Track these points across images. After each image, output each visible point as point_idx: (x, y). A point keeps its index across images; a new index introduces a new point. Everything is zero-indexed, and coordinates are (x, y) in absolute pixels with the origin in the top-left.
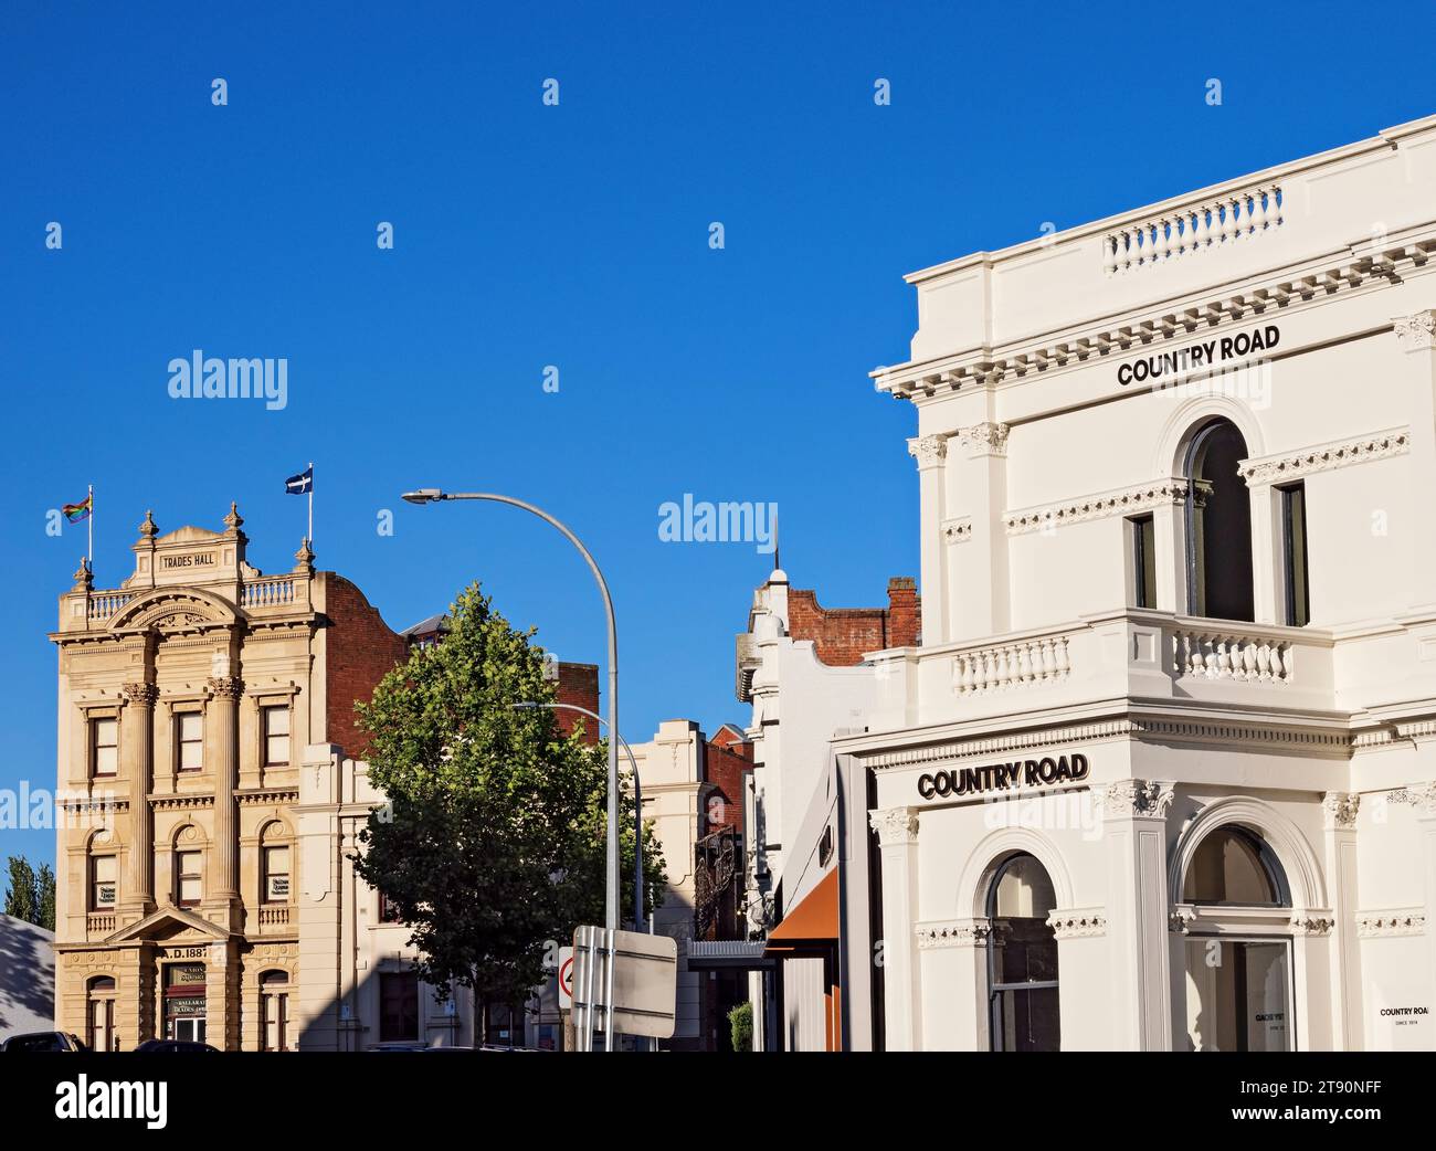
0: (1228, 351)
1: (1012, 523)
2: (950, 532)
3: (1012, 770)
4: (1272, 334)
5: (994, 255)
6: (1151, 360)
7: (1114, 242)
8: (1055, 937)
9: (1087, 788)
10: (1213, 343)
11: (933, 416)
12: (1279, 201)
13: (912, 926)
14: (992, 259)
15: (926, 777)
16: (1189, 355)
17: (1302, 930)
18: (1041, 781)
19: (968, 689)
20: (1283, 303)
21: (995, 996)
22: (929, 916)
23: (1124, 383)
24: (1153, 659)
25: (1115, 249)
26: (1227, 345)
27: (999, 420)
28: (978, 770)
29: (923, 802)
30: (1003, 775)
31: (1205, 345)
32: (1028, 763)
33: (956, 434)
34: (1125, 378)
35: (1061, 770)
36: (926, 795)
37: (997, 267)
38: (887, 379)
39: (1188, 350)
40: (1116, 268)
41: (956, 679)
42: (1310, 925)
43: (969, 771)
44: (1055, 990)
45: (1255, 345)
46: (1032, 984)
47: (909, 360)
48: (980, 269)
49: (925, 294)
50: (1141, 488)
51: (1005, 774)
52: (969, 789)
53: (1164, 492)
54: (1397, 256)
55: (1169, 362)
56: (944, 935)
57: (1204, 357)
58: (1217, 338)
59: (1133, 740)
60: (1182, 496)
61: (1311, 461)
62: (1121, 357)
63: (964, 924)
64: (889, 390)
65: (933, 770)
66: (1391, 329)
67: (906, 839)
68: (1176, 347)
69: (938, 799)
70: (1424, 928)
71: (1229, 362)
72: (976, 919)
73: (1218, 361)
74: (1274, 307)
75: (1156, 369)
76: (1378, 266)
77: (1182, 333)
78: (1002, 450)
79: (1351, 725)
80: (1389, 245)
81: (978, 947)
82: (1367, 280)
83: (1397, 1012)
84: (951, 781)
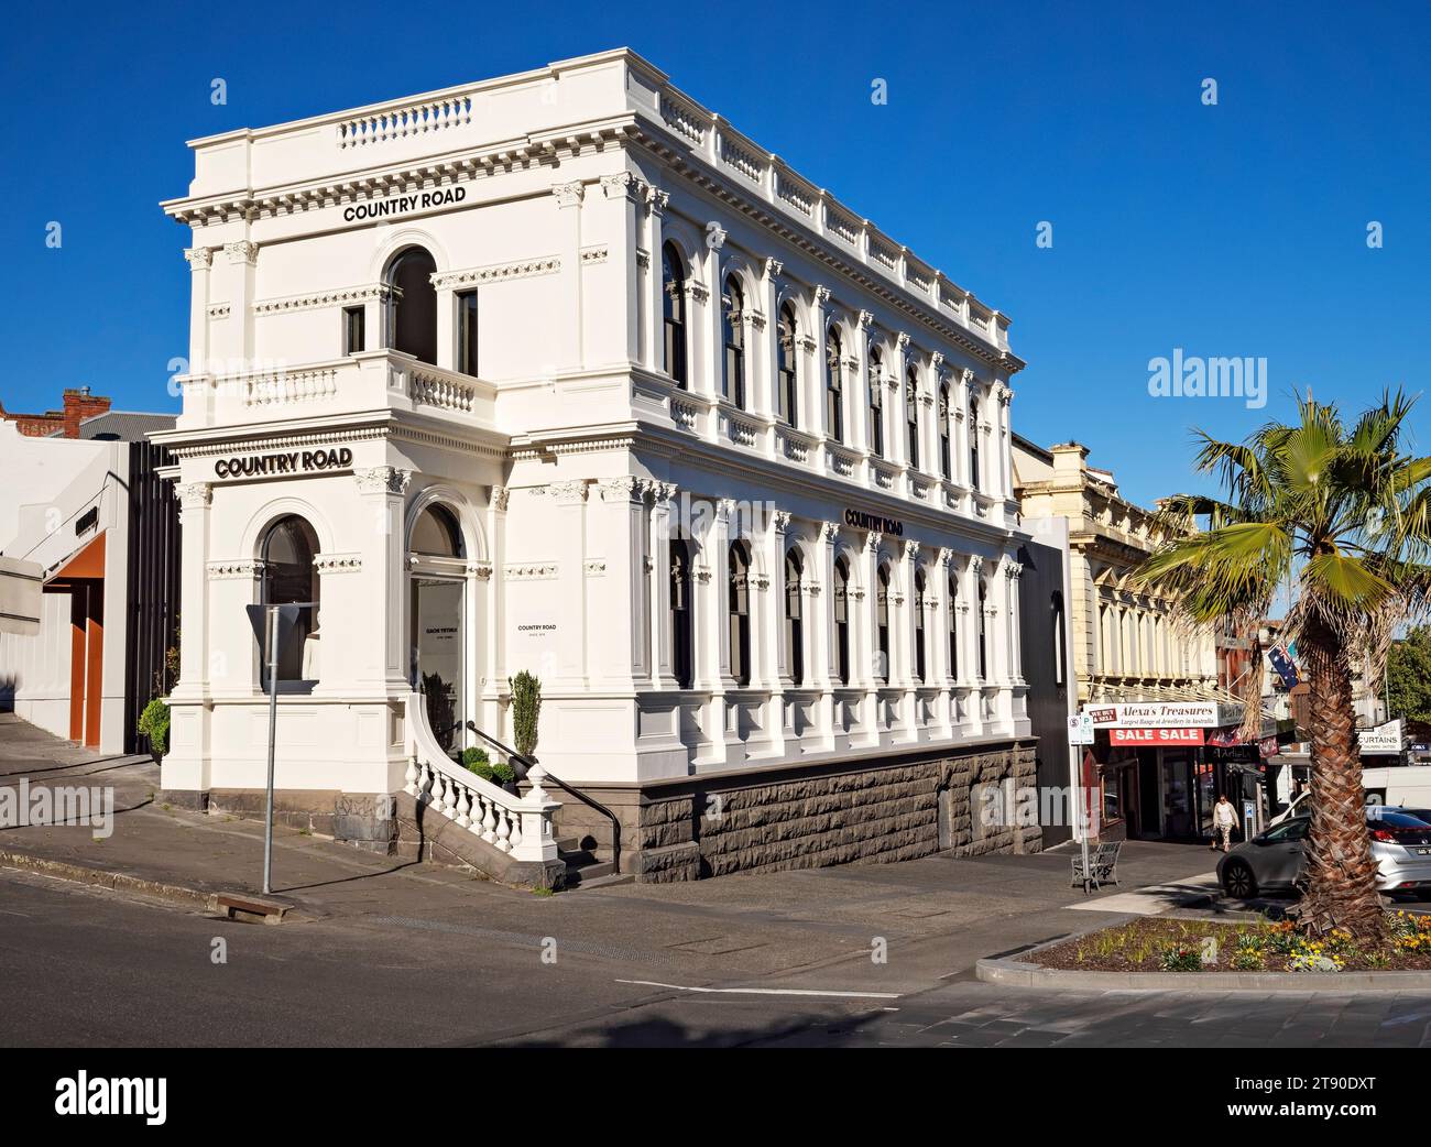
0: (427, 202)
1: (259, 309)
2: (213, 312)
3: (293, 459)
4: (460, 193)
5: (255, 132)
6: (370, 206)
7: (344, 129)
8: (319, 572)
9: (351, 473)
10: (416, 197)
11: (202, 236)
12: (468, 107)
13: (205, 563)
14: (254, 134)
15: (222, 462)
16: (398, 204)
17: (475, 574)
18: (313, 465)
20: (472, 175)
22: (218, 557)
23: (349, 220)
25: (344, 133)
26: (426, 198)
27: (254, 240)
28: (264, 458)
29: (218, 479)
30: (282, 461)
31: (410, 198)
32: (304, 454)
33: (221, 248)
34: (349, 217)
35: (331, 459)
36: (222, 474)
37: (256, 142)
38: (175, 208)
39: (397, 201)
40: (344, 146)
42: (479, 572)
43: (256, 458)
44: (315, 610)
45: (447, 199)
46: (296, 604)
47: (188, 195)
48: (244, 142)
49: (201, 158)
50: (357, 289)
51: (286, 461)
52: (257, 470)
53: (374, 292)
54: (561, 144)
55: (382, 208)
56: (230, 570)
57: (409, 205)
58: (420, 193)
59: (388, 440)
60: (385, 297)
61: (484, 275)
62: (346, 203)
63: (247, 564)
64: (174, 215)
65: (227, 458)
66: (549, 193)
67: (203, 505)
68: (389, 199)
69: (230, 477)
70: (553, 575)
71: (427, 209)
72: (255, 560)
73: (419, 209)
74: (463, 175)
75: (373, 212)
76: (545, 149)
77: (394, 189)
78: (254, 260)
79: (512, 444)
80: (558, 135)
81: (255, 579)
82: (534, 161)
83: (531, 628)
84: (242, 465)
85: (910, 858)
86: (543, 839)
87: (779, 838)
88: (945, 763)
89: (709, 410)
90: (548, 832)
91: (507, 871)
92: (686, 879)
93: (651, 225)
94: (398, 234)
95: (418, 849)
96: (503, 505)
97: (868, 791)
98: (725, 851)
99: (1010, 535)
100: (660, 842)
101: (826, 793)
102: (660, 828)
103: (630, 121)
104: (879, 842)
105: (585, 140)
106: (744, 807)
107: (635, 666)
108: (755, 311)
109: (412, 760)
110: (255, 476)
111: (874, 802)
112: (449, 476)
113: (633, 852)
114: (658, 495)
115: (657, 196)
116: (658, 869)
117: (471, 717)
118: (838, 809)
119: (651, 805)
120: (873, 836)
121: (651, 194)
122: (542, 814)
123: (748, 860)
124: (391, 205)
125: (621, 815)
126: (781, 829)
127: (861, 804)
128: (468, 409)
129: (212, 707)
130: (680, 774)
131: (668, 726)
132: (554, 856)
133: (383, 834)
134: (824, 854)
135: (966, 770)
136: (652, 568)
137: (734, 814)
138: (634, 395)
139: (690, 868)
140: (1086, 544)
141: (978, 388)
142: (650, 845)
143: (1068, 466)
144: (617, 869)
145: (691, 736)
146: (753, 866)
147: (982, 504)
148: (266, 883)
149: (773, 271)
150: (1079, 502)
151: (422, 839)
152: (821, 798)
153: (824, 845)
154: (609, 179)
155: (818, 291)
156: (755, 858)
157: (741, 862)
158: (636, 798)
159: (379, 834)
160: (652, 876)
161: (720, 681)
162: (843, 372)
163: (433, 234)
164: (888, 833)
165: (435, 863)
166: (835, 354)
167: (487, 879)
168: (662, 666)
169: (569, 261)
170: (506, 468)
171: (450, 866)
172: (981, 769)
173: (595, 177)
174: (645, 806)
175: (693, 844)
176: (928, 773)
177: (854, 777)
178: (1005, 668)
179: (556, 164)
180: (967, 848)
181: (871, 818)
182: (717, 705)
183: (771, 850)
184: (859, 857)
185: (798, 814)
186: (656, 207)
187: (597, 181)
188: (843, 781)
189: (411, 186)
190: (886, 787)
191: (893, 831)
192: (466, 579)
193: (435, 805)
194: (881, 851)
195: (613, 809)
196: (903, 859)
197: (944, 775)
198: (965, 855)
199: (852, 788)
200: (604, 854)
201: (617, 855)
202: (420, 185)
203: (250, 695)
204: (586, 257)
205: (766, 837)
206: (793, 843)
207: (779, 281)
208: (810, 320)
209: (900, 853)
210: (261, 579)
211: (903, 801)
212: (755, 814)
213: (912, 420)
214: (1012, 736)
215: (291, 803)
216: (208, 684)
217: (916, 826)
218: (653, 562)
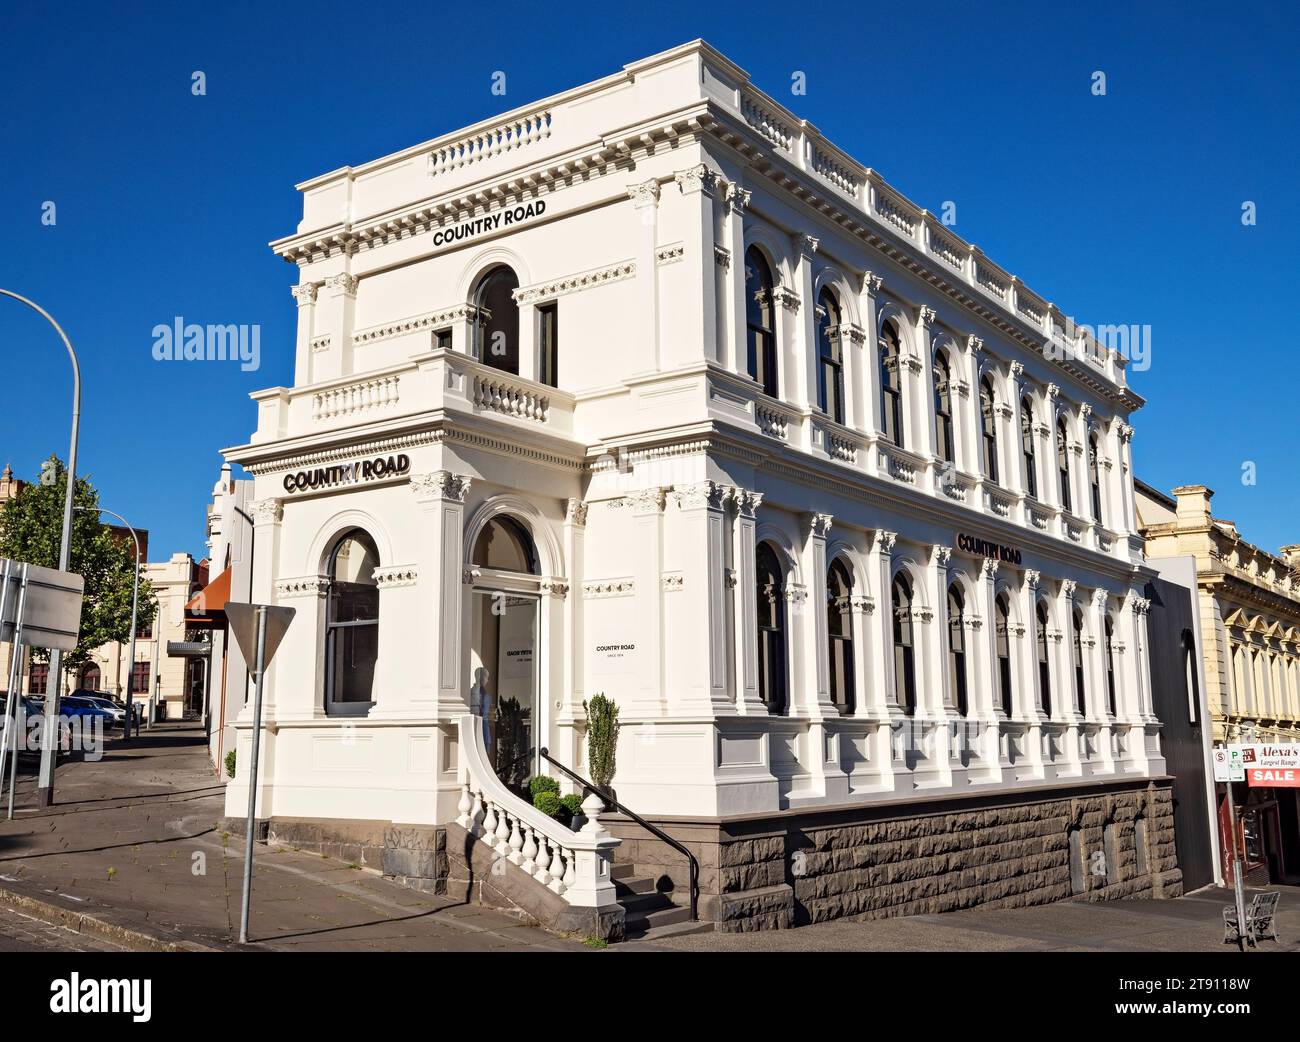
0: (509, 219)
1: (357, 339)
2: (316, 345)
3: (355, 470)
4: (541, 206)
5: (357, 170)
6: (457, 229)
7: (435, 157)
8: (378, 587)
9: (407, 481)
10: (499, 215)
11: (308, 272)
12: (549, 122)
13: (274, 581)
14: (354, 172)
15: (290, 476)
16: (482, 225)
17: (549, 591)
18: (374, 475)
19: (324, 417)
20: (552, 187)
21: (330, 632)
22: (286, 574)
23: (437, 244)
24: (461, 389)
25: (435, 161)
26: (509, 215)
27: (354, 272)
28: (328, 470)
29: (286, 494)
31: (494, 217)
32: (365, 463)
33: (323, 284)
34: (438, 241)
35: (389, 467)
36: (290, 489)
37: (357, 179)
38: (282, 247)
39: (481, 221)
40: (435, 173)
41: (316, 410)
42: (554, 588)
43: (321, 470)
44: (375, 627)
45: (528, 214)
46: (358, 622)
47: (296, 233)
48: (346, 180)
49: (309, 199)
50: (445, 311)
51: (347, 472)
52: (321, 483)
53: (460, 313)
54: (635, 144)
55: (468, 229)
56: (296, 588)
57: (493, 224)
58: (503, 211)
59: (444, 444)
60: (472, 317)
61: (563, 286)
62: (436, 228)
63: (311, 580)
64: (281, 254)
65: (295, 472)
66: (626, 198)
67: (273, 521)
68: (474, 220)
69: (298, 492)
70: (631, 592)
71: (510, 226)
72: (320, 577)
73: (502, 227)
74: (543, 188)
75: (459, 235)
76: (618, 150)
77: (479, 209)
78: (354, 292)
79: (589, 454)
80: (631, 134)
81: (320, 596)
82: (611, 166)
83: (609, 648)
84: (307, 479)
85: (1040, 903)
86: (598, 881)
87: (890, 880)
88: (1075, 802)
89: (802, 421)
90: (605, 873)
91: (558, 917)
92: (776, 926)
93: (731, 225)
94: (482, 254)
95: (467, 889)
96: (581, 518)
97: (991, 830)
98: (825, 895)
99: (1136, 570)
100: (746, 884)
101: (942, 832)
102: (744, 869)
103: (703, 111)
104: (1005, 885)
105: (659, 136)
106: (847, 847)
107: (715, 687)
108: (854, 325)
109: (465, 789)
110: (320, 489)
111: (997, 842)
112: (517, 487)
113: (711, 897)
114: (741, 504)
115: (737, 193)
116: (741, 916)
117: (545, 744)
118: (957, 849)
119: (733, 843)
120: (998, 879)
121: (731, 190)
122: (597, 852)
123: (854, 905)
124: (476, 226)
125: (700, 854)
126: (891, 871)
127: (983, 844)
128: (543, 419)
129: (276, 730)
130: (772, 809)
131: (755, 756)
132: (612, 900)
133: (430, 871)
134: (943, 899)
135: (1099, 810)
136: (735, 582)
137: (836, 854)
138: (712, 396)
139: (781, 914)
140: (1215, 584)
141: (1097, 423)
142: (732, 888)
143: (1192, 507)
144: (695, 916)
145: (784, 767)
146: (859, 912)
147: (1105, 538)
148: (243, 930)
149: (872, 285)
150: (1206, 542)
151: (471, 878)
152: (938, 837)
153: (942, 888)
154: (684, 174)
155: (923, 311)
156: (862, 902)
157: (845, 908)
158: (714, 834)
159: (426, 870)
160: (734, 924)
161: (818, 708)
162: (953, 397)
163: (516, 251)
164: (1015, 875)
165: (485, 905)
166: (943, 379)
167: (537, 925)
168: (748, 689)
169: (644, 264)
170: (584, 481)
171: (500, 909)
172: (1114, 809)
173: (669, 173)
174: (725, 844)
175: (785, 887)
176: (1057, 811)
177: (974, 815)
178: (1136, 703)
179: (632, 167)
180: (1102, 892)
181: (995, 859)
182: (815, 734)
183: (882, 893)
184: (982, 902)
185: (911, 854)
186: (737, 204)
187: (671, 179)
188: (961, 819)
189: (494, 204)
190: (1011, 826)
191: (1020, 873)
192: (540, 596)
193: (487, 839)
194: (1008, 894)
195: (690, 847)
196: (1032, 904)
197: (1074, 814)
198: (1100, 900)
199: (972, 827)
200: (681, 898)
201: (695, 901)
202: (503, 203)
203: (311, 717)
204: (662, 257)
205: (875, 880)
206: (906, 886)
207: (879, 296)
208: (915, 340)
209: (1029, 897)
210: (326, 596)
211: (1029, 841)
212: (861, 854)
213: (1029, 451)
214: (1146, 775)
215: (344, 833)
216: (274, 706)
217: (1045, 868)
218: (737, 576)
